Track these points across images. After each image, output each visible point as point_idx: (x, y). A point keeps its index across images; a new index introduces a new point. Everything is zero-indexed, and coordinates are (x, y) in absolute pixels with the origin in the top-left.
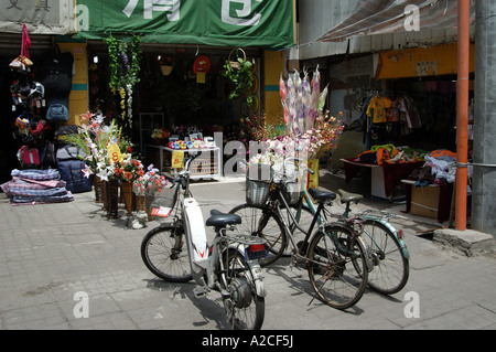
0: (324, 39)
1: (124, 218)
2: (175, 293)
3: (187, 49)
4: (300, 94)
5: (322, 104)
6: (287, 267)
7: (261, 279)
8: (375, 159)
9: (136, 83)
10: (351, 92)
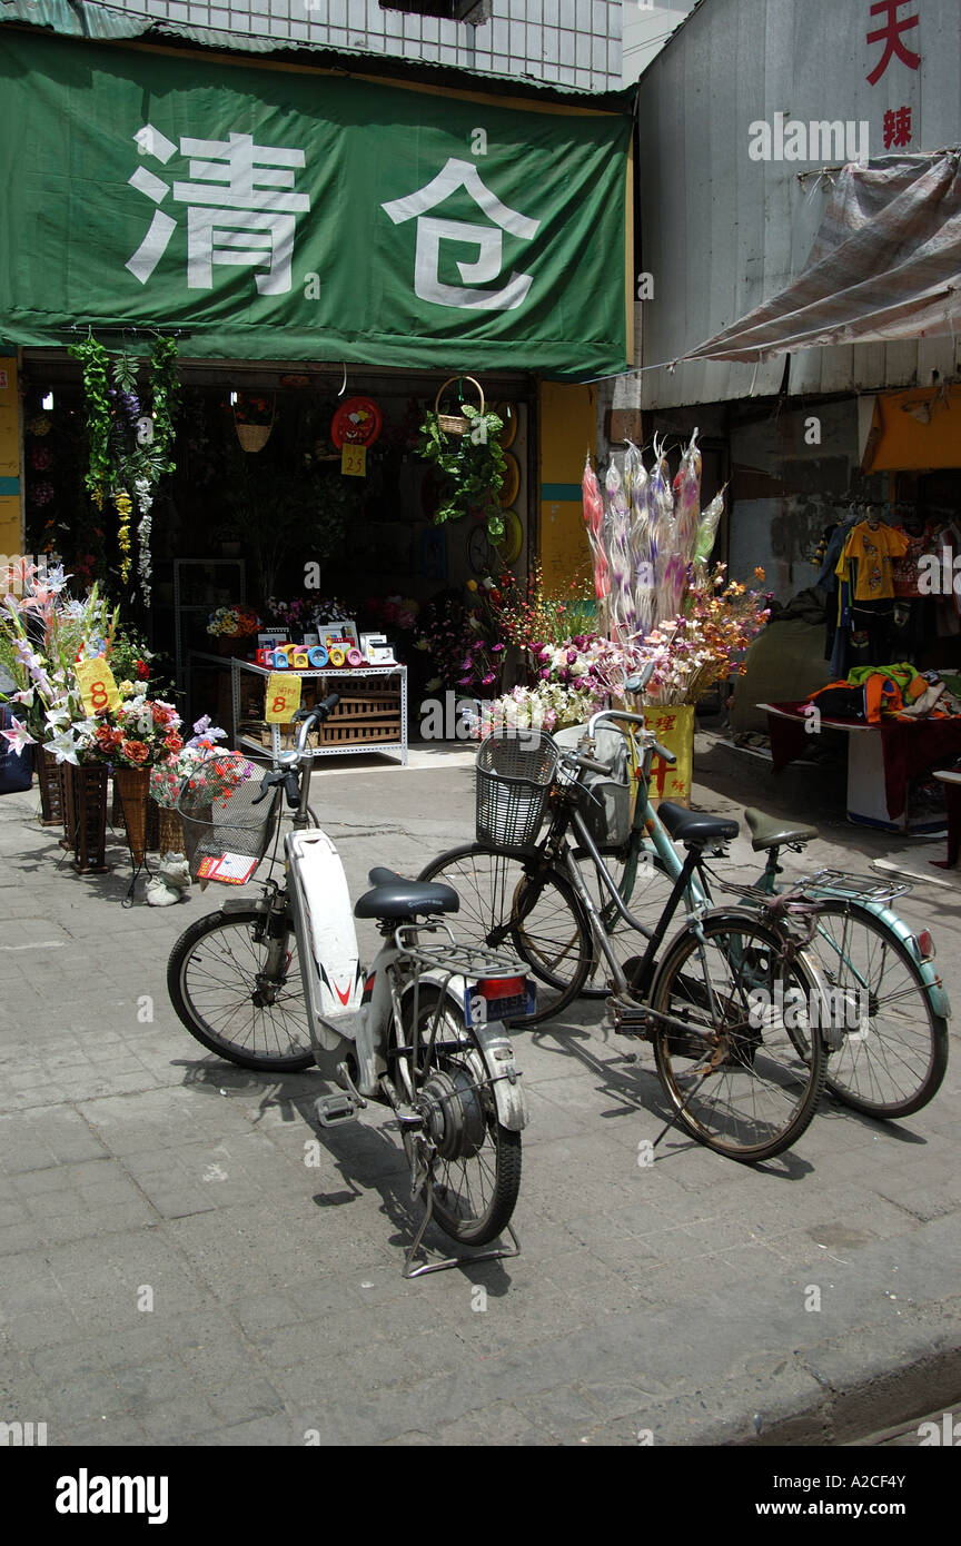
0: (713, 351)
1: (124, 872)
2: (266, 1104)
3: (312, 376)
4: (643, 515)
5: (706, 544)
6: (595, 1029)
7: (511, 1078)
8: (861, 707)
9: (164, 476)
10: (793, 506)
